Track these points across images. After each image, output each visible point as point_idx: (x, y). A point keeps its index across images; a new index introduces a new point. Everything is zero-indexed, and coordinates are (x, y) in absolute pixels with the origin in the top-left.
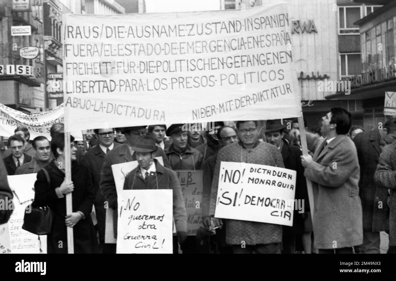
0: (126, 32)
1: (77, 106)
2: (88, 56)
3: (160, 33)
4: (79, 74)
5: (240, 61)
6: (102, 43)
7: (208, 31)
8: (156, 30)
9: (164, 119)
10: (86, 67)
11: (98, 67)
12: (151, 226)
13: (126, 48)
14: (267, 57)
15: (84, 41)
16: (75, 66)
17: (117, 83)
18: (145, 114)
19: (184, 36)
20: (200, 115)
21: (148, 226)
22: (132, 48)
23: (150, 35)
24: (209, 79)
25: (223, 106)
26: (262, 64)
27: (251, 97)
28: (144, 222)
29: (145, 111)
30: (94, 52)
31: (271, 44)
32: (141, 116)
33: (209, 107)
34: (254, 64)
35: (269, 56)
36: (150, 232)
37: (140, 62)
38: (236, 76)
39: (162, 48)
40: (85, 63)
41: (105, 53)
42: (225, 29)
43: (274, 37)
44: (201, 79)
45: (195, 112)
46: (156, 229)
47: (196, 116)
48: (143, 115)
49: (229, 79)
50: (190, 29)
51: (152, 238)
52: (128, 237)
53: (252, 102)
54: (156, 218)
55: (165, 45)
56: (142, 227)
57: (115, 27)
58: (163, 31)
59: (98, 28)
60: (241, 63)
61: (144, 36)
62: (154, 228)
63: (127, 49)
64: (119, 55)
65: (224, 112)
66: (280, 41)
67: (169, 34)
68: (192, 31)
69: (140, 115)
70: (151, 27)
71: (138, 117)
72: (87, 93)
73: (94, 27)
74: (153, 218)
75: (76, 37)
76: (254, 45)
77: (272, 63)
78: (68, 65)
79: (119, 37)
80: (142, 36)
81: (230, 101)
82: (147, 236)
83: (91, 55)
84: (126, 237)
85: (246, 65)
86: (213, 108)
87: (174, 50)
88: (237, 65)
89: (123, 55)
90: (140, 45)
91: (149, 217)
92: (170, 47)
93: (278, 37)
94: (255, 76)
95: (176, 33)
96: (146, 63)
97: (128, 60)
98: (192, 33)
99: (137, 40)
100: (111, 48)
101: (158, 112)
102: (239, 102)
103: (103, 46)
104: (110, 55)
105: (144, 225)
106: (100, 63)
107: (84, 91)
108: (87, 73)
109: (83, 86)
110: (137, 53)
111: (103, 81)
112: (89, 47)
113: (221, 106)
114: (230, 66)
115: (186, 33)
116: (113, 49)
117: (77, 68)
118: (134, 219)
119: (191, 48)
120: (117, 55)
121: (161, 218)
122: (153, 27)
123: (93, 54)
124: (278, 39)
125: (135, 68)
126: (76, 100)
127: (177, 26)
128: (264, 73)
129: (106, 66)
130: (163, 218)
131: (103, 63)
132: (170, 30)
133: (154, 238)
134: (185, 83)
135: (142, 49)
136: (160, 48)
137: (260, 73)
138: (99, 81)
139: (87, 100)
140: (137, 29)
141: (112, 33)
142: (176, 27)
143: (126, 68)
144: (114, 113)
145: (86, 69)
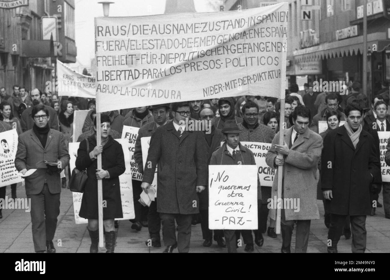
0: (150, 30)
1: (106, 91)
2: (116, 50)
3: (179, 30)
4: (107, 65)
5: (242, 48)
6: (129, 39)
7: (218, 28)
8: (175, 28)
9: (180, 97)
10: (114, 59)
11: (125, 59)
12: (239, 194)
13: (149, 43)
14: (266, 45)
15: (113, 38)
16: (104, 58)
17: (141, 72)
18: (164, 94)
19: (199, 32)
20: (210, 93)
21: (236, 194)
22: (154, 43)
23: (170, 31)
24: (216, 62)
25: (228, 84)
26: (261, 51)
27: (252, 77)
28: (233, 191)
29: (164, 92)
30: (121, 46)
31: (270, 35)
32: (161, 97)
33: (217, 85)
34: (254, 50)
35: (268, 44)
36: (238, 199)
37: (161, 54)
38: (239, 60)
39: (181, 42)
40: (113, 56)
41: (131, 47)
42: (232, 26)
43: (274, 30)
44: (210, 62)
45: (206, 90)
46: (243, 197)
47: (207, 93)
48: (162, 96)
49: (233, 62)
50: (204, 26)
51: (240, 204)
52: (219, 204)
53: (252, 81)
54: (243, 188)
55: (183, 40)
56: (231, 195)
57: (140, 25)
58: (182, 28)
59: (126, 27)
60: (243, 50)
61: (165, 33)
62: (241, 196)
63: (151, 44)
64: (143, 49)
65: (229, 89)
66: (278, 33)
67: (187, 31)
68: (205, 28)
69: (160, 95)
70: (172, 25)
71: (159, 97)
72: (114, 81)
73: (122, 26)
74: (240, 189)
75: (106, 35)
76: (255, 35)
77: (270, 51)
78: (98, 58)
79: (144, 34)
80: (164, 33)
81: (234, 80)
82: (236, 203)
83: (119, 49)
84: (217, 204)
85: (247, 51)
86: (220, 86)
87: (189, 44)
88: (240, 51)
89: (147, 49)
90: (161, 40)
91: (237, 187)
92: (187, 42)
93: (277, 30)
94: (255, 60)
95: (192, 30)
96: (166, 55)
97: (151, 53)
98: (205, 30)
99: (159, 36)
100: (136, 43)
101: (175, 91)
102: (241, 81)
103: (130, 42)
104: (136, 49)
105: (232, 193)
106: (126, 55)
107: (112, 79)
108: (114, 64)
109: (111, 75)
110: (159, 47)
111: (128, 70)
112: (117, 43)
113: (227, 84)
114: (233, 51)
115: (200, 30)
116: (138, 44)
117: (106, 60)
118: (223, 189)
119: (203, 42)
120: (142, 48)
121: (248, 188)
122: (174, 25)
123: (121, 48)
124: (277, 32)
125: (157, 59)
126: (105, 87)
127: (194, 25)
128: (263, 58)
129: (132, 58)
130: (249, 188)
131: (129, 55)
132: (188, 27)
133: (242, 204)
134: (196, 66)
135: (163, 43)
136: (179, 42)
137: (259, 58)
138: (125, 71)
139: (114, 87)
140: (159, 27)
141: (138, 31)
142: (192, 25)
143: (149, 60)
144: (138, 95)
145: (114, 61)
